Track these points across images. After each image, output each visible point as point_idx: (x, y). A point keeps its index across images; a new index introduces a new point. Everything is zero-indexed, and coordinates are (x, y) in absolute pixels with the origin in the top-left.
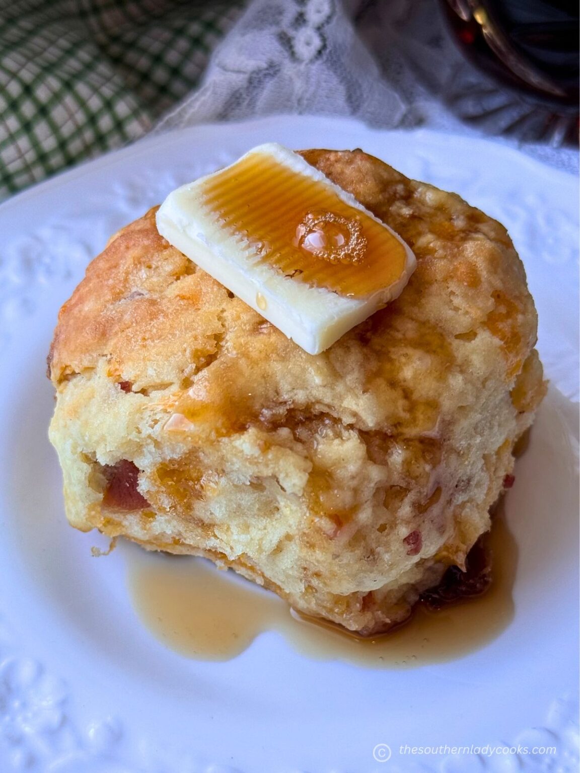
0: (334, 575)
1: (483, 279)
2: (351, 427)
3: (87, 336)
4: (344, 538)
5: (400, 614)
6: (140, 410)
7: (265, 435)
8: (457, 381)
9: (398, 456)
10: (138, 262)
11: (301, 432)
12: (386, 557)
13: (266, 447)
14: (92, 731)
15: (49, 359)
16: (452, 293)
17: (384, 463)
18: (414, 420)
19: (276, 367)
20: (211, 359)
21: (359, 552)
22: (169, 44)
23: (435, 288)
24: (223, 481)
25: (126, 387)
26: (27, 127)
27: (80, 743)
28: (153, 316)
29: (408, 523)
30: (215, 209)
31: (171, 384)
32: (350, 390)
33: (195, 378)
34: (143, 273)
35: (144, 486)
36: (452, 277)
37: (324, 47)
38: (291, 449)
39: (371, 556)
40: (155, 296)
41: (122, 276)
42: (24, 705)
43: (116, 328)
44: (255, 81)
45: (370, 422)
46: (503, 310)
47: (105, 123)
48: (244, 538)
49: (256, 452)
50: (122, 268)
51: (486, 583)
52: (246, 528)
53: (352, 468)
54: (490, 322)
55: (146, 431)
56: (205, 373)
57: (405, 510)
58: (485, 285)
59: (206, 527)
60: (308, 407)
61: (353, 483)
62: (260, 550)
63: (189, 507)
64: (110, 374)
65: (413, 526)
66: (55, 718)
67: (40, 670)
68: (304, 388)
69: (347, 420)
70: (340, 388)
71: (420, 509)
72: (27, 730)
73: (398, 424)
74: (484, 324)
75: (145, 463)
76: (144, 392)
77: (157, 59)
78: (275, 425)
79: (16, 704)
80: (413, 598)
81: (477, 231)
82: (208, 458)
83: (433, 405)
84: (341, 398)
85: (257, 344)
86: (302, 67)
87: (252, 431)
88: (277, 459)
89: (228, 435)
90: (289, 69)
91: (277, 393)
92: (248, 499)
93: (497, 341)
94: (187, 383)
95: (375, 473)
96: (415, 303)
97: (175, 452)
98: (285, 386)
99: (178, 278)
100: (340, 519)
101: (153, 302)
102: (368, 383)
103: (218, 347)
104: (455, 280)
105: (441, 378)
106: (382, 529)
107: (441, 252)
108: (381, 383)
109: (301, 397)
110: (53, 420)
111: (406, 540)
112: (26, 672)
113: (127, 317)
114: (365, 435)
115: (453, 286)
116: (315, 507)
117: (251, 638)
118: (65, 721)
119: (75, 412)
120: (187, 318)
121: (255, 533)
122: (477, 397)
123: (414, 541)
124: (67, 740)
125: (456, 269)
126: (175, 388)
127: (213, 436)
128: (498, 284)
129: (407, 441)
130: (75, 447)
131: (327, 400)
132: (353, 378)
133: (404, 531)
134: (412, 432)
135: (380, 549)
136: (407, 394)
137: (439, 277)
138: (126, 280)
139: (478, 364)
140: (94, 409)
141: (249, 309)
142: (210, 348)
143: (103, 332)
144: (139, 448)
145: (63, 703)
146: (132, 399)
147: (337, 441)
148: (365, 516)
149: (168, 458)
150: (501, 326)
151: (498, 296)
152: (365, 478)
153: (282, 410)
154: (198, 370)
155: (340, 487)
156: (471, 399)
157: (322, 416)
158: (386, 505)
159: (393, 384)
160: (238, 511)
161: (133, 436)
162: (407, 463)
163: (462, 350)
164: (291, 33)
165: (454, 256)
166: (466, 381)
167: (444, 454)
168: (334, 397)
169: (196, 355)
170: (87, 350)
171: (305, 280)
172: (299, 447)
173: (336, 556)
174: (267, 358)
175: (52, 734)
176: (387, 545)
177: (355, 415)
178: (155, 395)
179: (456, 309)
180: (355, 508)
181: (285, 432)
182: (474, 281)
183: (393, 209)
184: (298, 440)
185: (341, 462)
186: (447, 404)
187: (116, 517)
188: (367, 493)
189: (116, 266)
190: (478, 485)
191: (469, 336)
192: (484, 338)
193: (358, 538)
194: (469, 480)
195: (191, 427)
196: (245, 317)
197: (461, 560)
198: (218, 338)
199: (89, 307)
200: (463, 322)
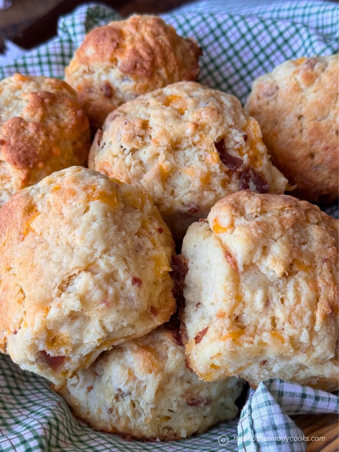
1: (76, 189)
2: (79, 272)
11: (69, 289)
16: (70, 203)
19: (42, 280)
29: (128, 278)
35: (50, 353)
36: (66, 199)
53: (91, 283)
55: (29, 339)
57: (123, 276)
58: (78, 190)
60: (63, 281)
61: (97, 286)
65: (130, 278)
73: (92, 256)
78: (59, 296)
84: (67, 268)
91: (50, 287)
100: (104, 300)
104: (68, 199)
114: (86, 270)
133: (129, 282)
134: (98, 253)
142: (21, 296)
144: (35, 345)
147: (80, 280)
148: (111, 291)
149: (45, 339)
153: (56, 290)
157: (70, 278)
161: (28, 344)
168: (66, 270)
172: (71, 295)
177: (76, 268)
180: (106, 292)
181: (64, 295)
182: (74, 193)
184: (69, 293)
187: (62, 370)
188: (104, 285)
192: (92, 205)
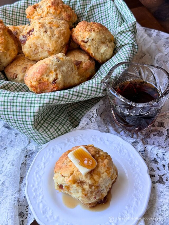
0: (85, 201)
3: (58, 168)
4: (86, 197)
5: (95, 205)
6: (64, 179)
7: (77, 184)
8: (101, 179)
9: (93, 188)
10: (65, 159)
11: (82, 184)
12: (91, 200)
13: (77, 186)
14: (55, 217)
15: (54, 169)
17: (92, 188)
18: (95, 184)
19: (80, 176)
20: (72, 174)
21: (88, 199)
22: (77, 114)
23: (100, 167)
24: (72, 189)
25: (62, 176)
26: (57, 132)
27: (54, 219)
28: (66, 167)
29: (94, 196)
30: (74, 156)
31: (67, 177)
32: (88, 179)
33: (70, 176)
34: (66, 161)
35: (64, 188)
37: (96, 121)
38: (80, 186)
39: (90, 199)
40: (67, 165)
41: (63, 161)
42: (48, 213)
43: (62, 168)
44: (86, 125)
45: (90, 184)
46: (108, 170)
47: (67, 130)
48: (75, 195)
49: (76, 187)
50: (63, 160)
51: (106, 201)
52: (75, 194)
53: (87, 189)
54: (106, 171)
55: (64, 182)
56: (71, 176)
57: (94, 194)
59: (71, 193)
60: (83, 181)
61: (88, 191)
62: (77, 197)
63: (69, 191)
64: (61, 174)
65: (95, 196)
66: (51, 215)
67: (50, 209)
68: (82, 179)
69: (87, 183)
70: (87, 179)
71: (96, 194)
72: (48, 216)
73: (93, 184)
74: (105, 172)
75: (64, 185)
76: (64, 177)
77: (75, 116)
78: (79, 183)
79: (47, 213)
80: (97, 203)
81: (107, 158)
82: (71, 186)
83: (98, 182)
84: (87, 180)
85: (77, 173)
86: (92, 124)
87: (76, 184)
88: (78, 188)
89: (73, 184)
90: (91, 124)
91: (79, 179)
92: (75, 191)
93: (107, 174)
94: (69, 177)
95: (90, 190)
96: (97, 169)
97: (67, 185)
98: (80, 178)
99: (70, 162)
100: (86, 195)
101: (66, 165)
102: (90, 179)
103: (73, 173)
105: (99, 179)
106: (91, 196)
107: (101, 162)
108: (92, 179)
109: (82, 180)
110: (54, 176)
111: (94, 198)
112: (48, 208)
113: (63, 167)
114: (89, 185)
115: (102, 167)
116: (83, 193)
117: (76, 206)
118: (52, 216)
119: (56, 178)
120: (70, 168)
121: (76, 195)
122: (104, 181)
123: (95, 198)
124: (52, 218)
125: (102, 164)
126: (68, 177)
127: (71, 184)
128: (108, 166)
129: (94, 186)
130: (56, 181)
131: (85, 180)
132: (88, 178)
133: (94, 197)
134: (95, 185)
135: (91, 199)
136: (95, 180)
137: (100, 165)
138: (64, 161)
139: (104, 177)
140: (58, 178)
141: (77, 168)
142: (72, 173)
143: (60, 168)
144: (63, 184)
145: (52, 213)
146: (63, 178)
147: (86, 186)
148: (89, 195)
150: (108, 172)
151: (107, 168)
152: (89, 190)
153: (80, 181)
154: (71, 175)
155: (86, 191)
156: (103, 181)
157: (84, 182)
158: (92, 193)
159: (93, 179)
160: (74, 192)
161: (62, 183)
162: (94, 189)
163: (102, 175)
164: (91, 119)
165: (103, 162)
166: (102, 179)
167: (99, 187)
168: (86, 180)
169: (71, 173)
170: (58, 170)
171: (83, 166)
172: (81, 186)
173: (85, 199)
174: (78, 175)
175: (50, 217)
176: (91, 198)
178: (65, 178)
179: (102, 170)
180: (88, 194)
181: (80, 184)
182: (105, 166)
183: (96, 155)
184: (81, 185)
185: (86, 188)
186: (100, 182)
187: (60, 190)
188: (89, 192)
189: (63, 159)
190: (105, 190)
191: (103, 173)
192: (105, 173)
193: (88, 197)
194: (103, 190)
195: (69, 183)
196: (77, 169)
197: (103, 199)
198: (73, 171)
199: (59, 164)
200: (102, 171)
